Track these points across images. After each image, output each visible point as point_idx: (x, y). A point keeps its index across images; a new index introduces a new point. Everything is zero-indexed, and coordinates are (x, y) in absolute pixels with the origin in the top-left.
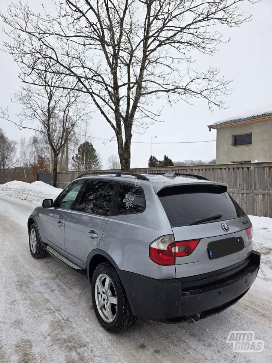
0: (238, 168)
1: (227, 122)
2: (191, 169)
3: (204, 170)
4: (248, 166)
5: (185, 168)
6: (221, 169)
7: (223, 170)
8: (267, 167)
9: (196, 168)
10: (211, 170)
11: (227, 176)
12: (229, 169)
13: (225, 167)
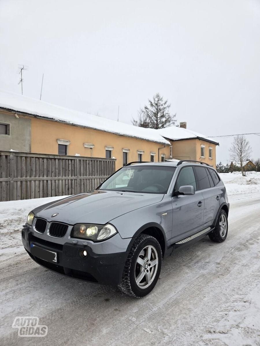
8: (24, 156)
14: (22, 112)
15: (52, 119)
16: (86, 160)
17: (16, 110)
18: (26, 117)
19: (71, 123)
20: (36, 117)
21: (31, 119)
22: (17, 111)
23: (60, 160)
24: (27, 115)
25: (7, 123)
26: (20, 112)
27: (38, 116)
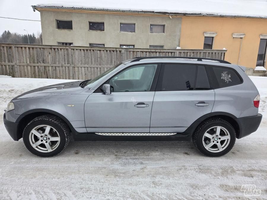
0: (113, 51)
1: (51, 6)
2: (72, 49)
3: (86, 51)
4: (121, 50)
5: (66, 47)
6: (100, 50)
7: (102, 51)
9: (77, 48)
10: (92, 51)
11: (105, 56)
12: (107, 51)
13: (103, 49)
14: (174, 13)
15: (200, 14)
16: (187, 52)
17: (169, 12)
18: (178, 17)
19: (219, 15)
20: (185, 15)
21: (182, 18)
22: (171, 13)
23: (161, 53)
24: (178, 15)
25: (163, 24)
26: (172, 13)
27: (187, 14)
